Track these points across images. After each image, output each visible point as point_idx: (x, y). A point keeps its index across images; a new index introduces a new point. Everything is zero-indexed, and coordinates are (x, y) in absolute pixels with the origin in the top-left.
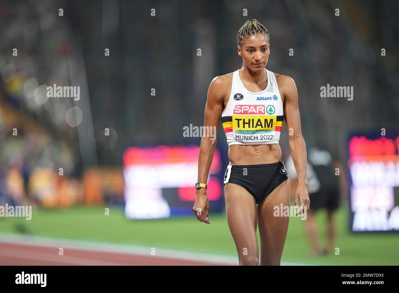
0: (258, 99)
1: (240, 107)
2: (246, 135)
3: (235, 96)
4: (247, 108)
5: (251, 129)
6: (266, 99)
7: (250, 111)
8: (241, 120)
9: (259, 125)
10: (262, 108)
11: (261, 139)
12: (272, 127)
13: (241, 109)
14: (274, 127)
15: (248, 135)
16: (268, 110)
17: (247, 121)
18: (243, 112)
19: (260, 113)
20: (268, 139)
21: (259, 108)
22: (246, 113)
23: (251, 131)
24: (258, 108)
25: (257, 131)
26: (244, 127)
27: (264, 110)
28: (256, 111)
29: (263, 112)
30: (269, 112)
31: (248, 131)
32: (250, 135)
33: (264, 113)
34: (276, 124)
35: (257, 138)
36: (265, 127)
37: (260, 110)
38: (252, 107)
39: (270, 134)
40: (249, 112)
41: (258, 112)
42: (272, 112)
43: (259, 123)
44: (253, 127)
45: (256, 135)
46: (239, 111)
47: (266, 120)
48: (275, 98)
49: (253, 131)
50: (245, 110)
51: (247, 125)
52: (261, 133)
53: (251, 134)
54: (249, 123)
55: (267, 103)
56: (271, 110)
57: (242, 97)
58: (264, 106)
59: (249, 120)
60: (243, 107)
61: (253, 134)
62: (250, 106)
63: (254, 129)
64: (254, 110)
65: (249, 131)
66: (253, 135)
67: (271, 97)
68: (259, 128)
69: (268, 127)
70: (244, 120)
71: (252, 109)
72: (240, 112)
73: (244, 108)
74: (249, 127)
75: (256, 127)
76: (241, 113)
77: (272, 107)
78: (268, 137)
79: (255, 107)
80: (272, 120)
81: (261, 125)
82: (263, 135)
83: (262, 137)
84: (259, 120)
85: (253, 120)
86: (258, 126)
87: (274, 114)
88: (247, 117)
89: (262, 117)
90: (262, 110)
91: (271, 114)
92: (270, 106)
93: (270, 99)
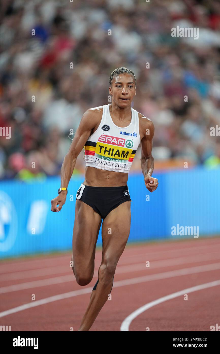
0: (121, 133)
1: (105, 137)
3: (103, 127)
4: (110, 139)
5: (110, 156)
6: (127, 134)
7: (113, 141)
8: (104, 147)
9: (117, 155)
10: (122, 141)
12: (126, 157)
13: (105, 138)
14: (128, 158)
16: (127, 144)
17: (108, 149)
18: (106, 141)
19: (120, 145)
21: (120, 141)
22: (109, 142)
23: (109, 158)
24: (119, 140)
25: (114, 159)
26: (105, 154)
27: (124, 144)
28: (117, 142)
29: (123, 145)
30: (128, 146)
31: (107, 157)
32: (108, 161)
33: (123, 146)
34: (131, 156)
36: (121, 157)
37: (120, 142)
38: (115, 139)
40: (111, 142)
41: (118, 144)
42: (130, 146)
43: (117, 153)
44: (112, 155)
46: (104, 140)
47: (123, 152)
48: (135, 135)
49: (111, 158)
50: (109, 140)
51: (107, 153)
52: (117, 161)
53: (109, 160)
54: (109, 152)
55: (127, 138)
56: (129, 144)
57: (109, 128)
58: (124, 140)
59: (110, 149)
60: (107, 137)
61: (111, 161)
62: (113, 138)
63: (113, 157)
64: (116, 142)
65: (108, 158)
67: (132, 134)
68: (117, 157)
69: (124, 157)
70: (106, 148)
71: (114, 141)
73: (108, 139)
74: (109, 155)
75: (114, 156)
76: (105, 142)
77: (131, 141)
79: (117, 139)
80: (128, 152)
81: (119, 155)
84: (118, 151)
85: (113, 149)
86: (116, 155)
87: (131, 148)
88: (109, 146)
89: (121, 149)
90: (122, 143)
91: (129, 147)
92: (129, 141)
93: (131, 135)
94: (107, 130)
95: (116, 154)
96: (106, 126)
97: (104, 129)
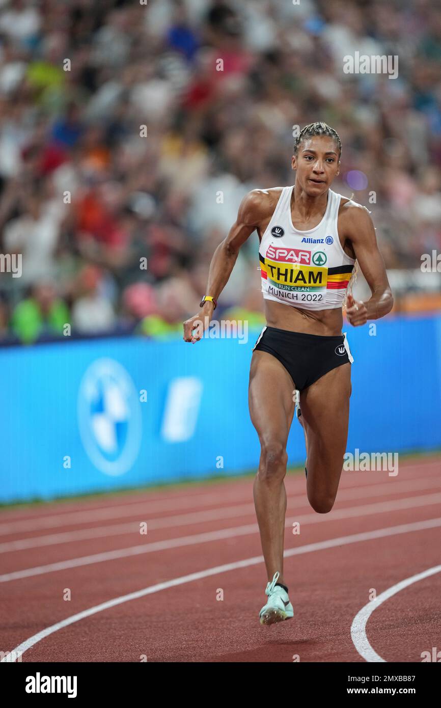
0: (304, 240)
1: (274, 250)
2: (282, 291)
3: (274, 230)
4: (284, 253)
5: (288, 283)
6: (315, 242)
7: (289, 257)
8: (275, 268)
9: (300, 280)
10: (306, 256)
11: (302, 300)
12: (320, 282)
13: (275, 253)
14: (324, 282)
15: (285, 291)
16: (315, 259)
17: (283, 271)
18: (277, 258)
19: (303, 261)
20: (314, 300)
21: (302, 255)
22: (282, 259)
23: (288, 286)
24: (300, 253)
25: (297, 287)
26: (278, 279)
27: (309, 259)
29: (308, 261)
30: (317, 263)
31: (284, 285)
32: (287, 292)
33: (309, 264)
34: (328, 279)
35: (297, 297)
36: (310, 282)
37: (303, 257)
38: (292, 252)
39: (317, 293)
40: (287, 259)
41: (299, 260)
42: (321, 263)
43: (300, 277)
44: (291, 281)
45: (295, 293)
46: (273, 255)
47: (311, 273)
48: (330, 241)
49: (291, 287)
50: (281, 255)
51: (282, 278)
52: (303, 291)
53: (287, 290)
54: (286, 275)
55: (315, 248)
56: (320, 259)
57: (282, 233)
58: (309, 253)
59: (286, 270)
60: (278, 251)
61: (291, 290)
62: (289, 250)
63: (293, 284)
64: (295, 257)
65: (286, 285)
66: (292, 292)
67: (323, 240)
68: (300, 283)
69: (315, 282)
70: (279, 269)
71: (292, 255)
72: (273, 257)
73: (280, 253)
74: (286, 280)
75: (295, 282)
76: (275, 259)
77: (321, 254)
78: (313, 298)
79: (297, 252)
80: (320, 274)
81: (303, 279)
82: (306, 294)
83: (304, 296)
84: (301, 272)
85: (292, 271)
86: (298, 281)
87: (323, 266)
88: (283, 266)
89: (306, 269)
90: (306, 259)
91: (319, 265)
92: (319, 254)
93: (322, 242)
94: (278, 235)
95: (297, 279)
96: (278, 228)
97: (274, 233)
